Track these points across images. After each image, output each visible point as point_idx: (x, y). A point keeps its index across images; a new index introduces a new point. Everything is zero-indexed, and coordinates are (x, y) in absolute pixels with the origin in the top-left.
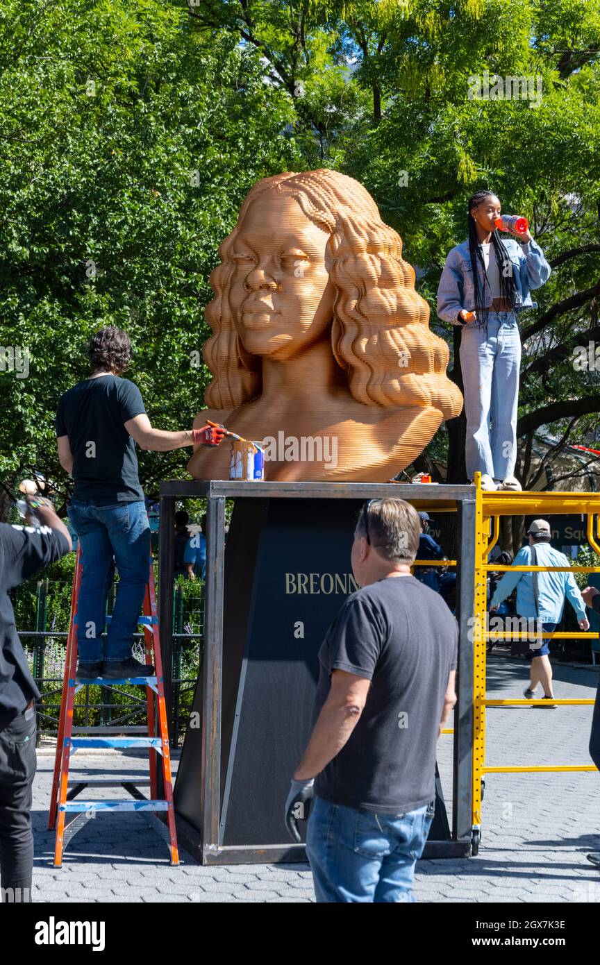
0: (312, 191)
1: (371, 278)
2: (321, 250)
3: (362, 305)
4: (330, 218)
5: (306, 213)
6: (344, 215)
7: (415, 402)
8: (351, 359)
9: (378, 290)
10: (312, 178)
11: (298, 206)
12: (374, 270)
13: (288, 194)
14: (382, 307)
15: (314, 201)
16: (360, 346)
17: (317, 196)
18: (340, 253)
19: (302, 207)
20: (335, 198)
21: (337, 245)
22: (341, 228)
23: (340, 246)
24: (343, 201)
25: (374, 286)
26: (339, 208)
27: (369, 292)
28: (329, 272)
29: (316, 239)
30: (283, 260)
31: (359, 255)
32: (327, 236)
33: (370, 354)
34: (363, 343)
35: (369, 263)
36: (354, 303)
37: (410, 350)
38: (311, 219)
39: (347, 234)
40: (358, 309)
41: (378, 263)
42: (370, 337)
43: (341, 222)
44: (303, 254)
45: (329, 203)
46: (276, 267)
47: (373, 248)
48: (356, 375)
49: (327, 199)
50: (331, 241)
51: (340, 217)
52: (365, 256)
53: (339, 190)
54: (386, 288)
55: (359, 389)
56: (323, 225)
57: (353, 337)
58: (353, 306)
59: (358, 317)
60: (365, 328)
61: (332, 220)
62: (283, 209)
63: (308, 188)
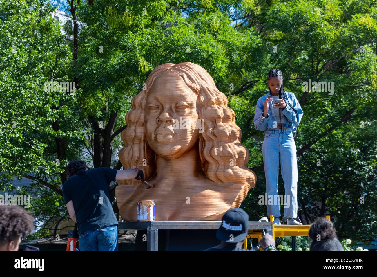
0: (188, 73)
1: (219, 117)
2: (195, 103)
3: (215, 130)
4: (197, 86)
5: (187, 84)
6: (204, 86)
7: (239, 180)
8: (208, 158)
9: (222, 124)
10: (187, 66)
11: (183, 80)
12: (221, 113)
13: (177, 74)
14: (225, 132)
15: (190, 78)
16: (214, 152)
17: (191, 75)
18: (203, 105)
19: (185, 81)
20: (199, 77)
21: (202, 101)
22: (202, 91)
23: (204, 101)
24: (202, 79)
25: (220, 122)
26: (201, 81)
27: (218, 124)
28: (198, 114)
29: (192, 97)
30: (176, 107)
31: (213, 106)
32: (197, 96)
33: (219, 156)
34: (216, 150)
35: (218, 110)
36: (211, 129)
37: (238, 154)
38: (189, 87)
39: (206, 95)
40: (213, 133)
41: (222, 110)
42: (218, 147)
43: (202, 89)
44: (187, 105)
45: (197, 79)
46: (172, 111)
47: (219, 102)
48: (210, 167)
49: (196, 77)
50: (198, 98)
51: (202, 86)
52: (215, 106)
53: (200, 73)
54: (225, 122)
55: (211, 174)
56: (194, 90)
57: (210, 147)
58: (211, 131)
59: (212, 137)
60: (215, 143)
61: (199, 88)
62: (176, 82)
63: (186, 71)
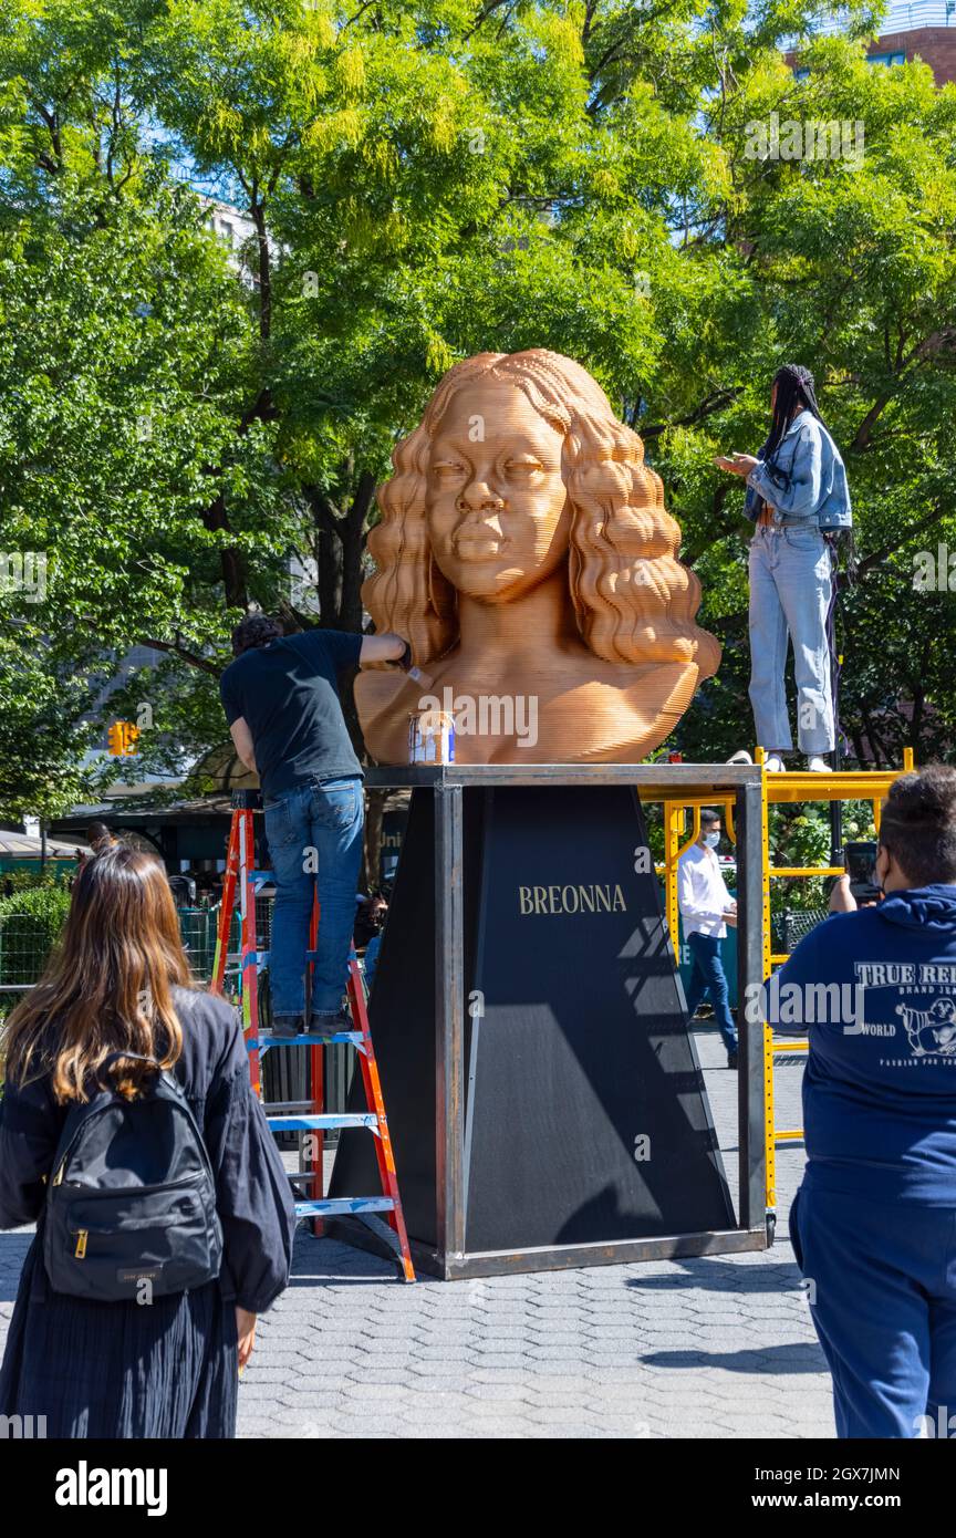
0: (539, 378)
1: (620, 494)
2: (556, 458)
3: (611, 528)
4: (562, 413)
5: (536, 408)
6: (581, 412)
7: (675, 656)
8: (593, 601)
9: (627, 510)
10: (537, 361)
11: (525, 398)
12: (625, 482)
13: (511, 382)
14: (635, 532)
15: (544, 392)
16: (608, 583)
17: (546, 385)
18: (579, 462)
19: (530, 399)
20: (569, 390)
21: (576, 451)
22: (574, 427)
23: (580, 451)
24: (576, 392)
25: (623, 504)
26: (573, 400)
27: (618, 512)
28: (566, 485)
29: (549, 442)
30: (508, 470)
31: (604, 463)
32: (563, 437)
33: (622, 594)
34: (612, 579)
35: (618, 474)
36: (599, 526)
37: (670, 589)
38: (542, 414)
39: (587, 435)
40: (604, 536)
41: (627, 473)
42: (619, 570)
43: (577, 418)
44: (536, 462)
45: (563, 394)
46: (498, 478)
47: (619, 454)
48: (598, 623)
49: (559, 390)
50: (567, 444)
51: (576, 413)
52: (611, 464)
53: (571, 379)
54: (637, 506)
55: (600, 641)
56: (556, 423)
57: (598, 572)
58: (599, 531)
59: (603, 545)
60: (611, 560)
61: (568, 418)
62: (507, 402)
63: (534, 374)
